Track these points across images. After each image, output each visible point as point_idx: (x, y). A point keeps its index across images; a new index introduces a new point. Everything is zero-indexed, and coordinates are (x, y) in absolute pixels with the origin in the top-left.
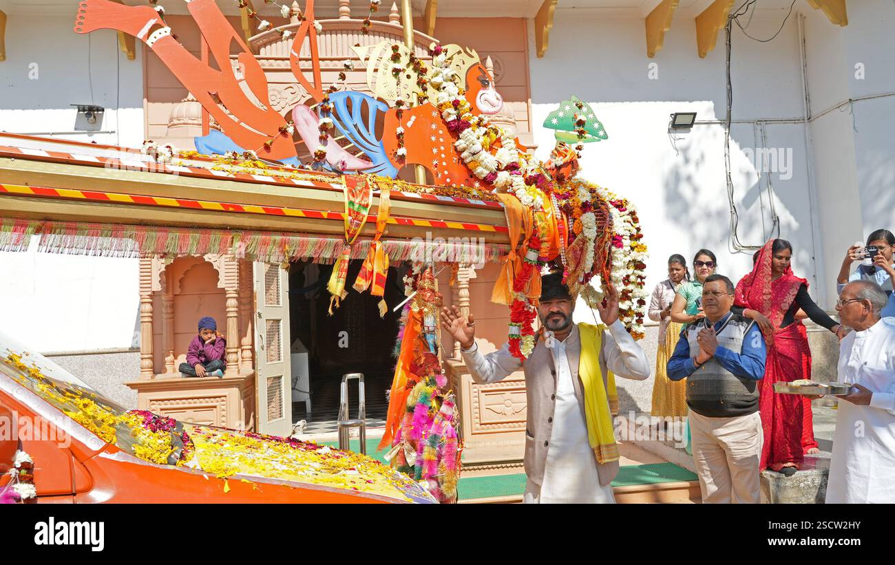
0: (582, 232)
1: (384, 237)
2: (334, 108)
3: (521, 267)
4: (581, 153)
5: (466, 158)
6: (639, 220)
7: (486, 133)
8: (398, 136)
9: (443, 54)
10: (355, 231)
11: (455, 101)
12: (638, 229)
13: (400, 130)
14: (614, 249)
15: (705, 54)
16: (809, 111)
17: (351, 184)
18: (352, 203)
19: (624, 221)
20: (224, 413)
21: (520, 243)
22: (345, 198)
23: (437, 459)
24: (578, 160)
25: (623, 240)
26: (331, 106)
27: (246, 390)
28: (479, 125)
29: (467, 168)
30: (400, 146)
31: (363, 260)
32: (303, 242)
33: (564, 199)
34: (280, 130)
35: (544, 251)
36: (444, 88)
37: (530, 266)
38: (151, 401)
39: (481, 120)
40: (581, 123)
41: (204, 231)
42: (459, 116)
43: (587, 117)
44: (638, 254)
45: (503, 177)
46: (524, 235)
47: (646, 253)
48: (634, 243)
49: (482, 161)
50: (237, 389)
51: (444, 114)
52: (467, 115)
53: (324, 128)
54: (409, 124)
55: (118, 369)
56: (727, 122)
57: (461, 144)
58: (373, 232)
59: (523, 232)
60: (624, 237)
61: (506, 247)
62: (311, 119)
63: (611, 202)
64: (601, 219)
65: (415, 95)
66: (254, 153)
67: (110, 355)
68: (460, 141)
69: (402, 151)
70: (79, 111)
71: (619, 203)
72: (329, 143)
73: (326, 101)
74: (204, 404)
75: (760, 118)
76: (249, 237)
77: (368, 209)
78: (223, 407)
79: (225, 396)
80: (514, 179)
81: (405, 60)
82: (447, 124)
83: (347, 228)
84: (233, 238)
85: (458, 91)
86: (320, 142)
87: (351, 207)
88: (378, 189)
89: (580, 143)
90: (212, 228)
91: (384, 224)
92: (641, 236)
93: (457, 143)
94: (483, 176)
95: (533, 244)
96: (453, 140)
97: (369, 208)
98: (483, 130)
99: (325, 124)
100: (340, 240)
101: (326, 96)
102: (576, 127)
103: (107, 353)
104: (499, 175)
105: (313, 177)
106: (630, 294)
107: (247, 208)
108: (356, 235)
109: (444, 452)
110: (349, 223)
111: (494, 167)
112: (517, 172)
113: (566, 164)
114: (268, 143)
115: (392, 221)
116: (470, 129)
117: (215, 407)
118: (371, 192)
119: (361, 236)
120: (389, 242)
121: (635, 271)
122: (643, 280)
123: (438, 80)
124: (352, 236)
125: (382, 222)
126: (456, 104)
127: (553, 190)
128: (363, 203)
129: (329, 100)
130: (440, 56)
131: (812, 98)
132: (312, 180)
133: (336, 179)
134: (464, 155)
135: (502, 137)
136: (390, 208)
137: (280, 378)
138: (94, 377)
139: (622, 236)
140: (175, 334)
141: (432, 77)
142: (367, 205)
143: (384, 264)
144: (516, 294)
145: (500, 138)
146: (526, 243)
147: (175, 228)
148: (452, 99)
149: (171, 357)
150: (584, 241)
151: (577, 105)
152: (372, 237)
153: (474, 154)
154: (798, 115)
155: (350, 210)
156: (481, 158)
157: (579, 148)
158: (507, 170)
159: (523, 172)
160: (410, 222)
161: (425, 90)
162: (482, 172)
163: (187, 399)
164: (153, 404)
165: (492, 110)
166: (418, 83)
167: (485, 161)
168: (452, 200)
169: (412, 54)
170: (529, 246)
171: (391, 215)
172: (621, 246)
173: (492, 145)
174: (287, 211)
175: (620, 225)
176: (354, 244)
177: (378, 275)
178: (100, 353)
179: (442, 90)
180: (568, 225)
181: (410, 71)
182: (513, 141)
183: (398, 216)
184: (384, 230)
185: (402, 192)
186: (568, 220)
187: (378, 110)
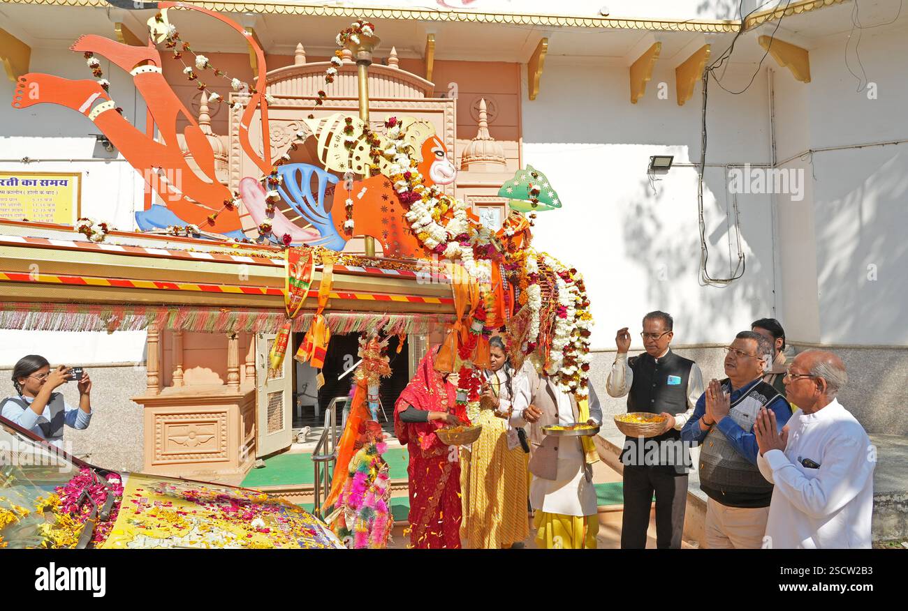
0: (527, 303)
1: (326, 310)
2: (283, 181)
3: (467, 337)
4: (534, 221)
5: (417, 229)
6: (586, 289)
7: (437, 204)
8: (348, 208)
9: (397, 126)
10: (296, 306)
11: (407, 173)
12: (584, 298)
13: (349, 202)
14: (558, 318)
15: (683, 102)
16: (775, 157)
17: (294, 259)
18: (292, 279)
19: (570, 292)
20: (224, 427)
21: (466, 313)
22: (284, 273)
23: (367, 530)
24: (531, 228)
25: (567, 310)
26: (280, 178)
27: (246, 406)
28: (431, 195)
29: (417, 238)
30: (348, 218)
31: (305, 333)
32: (243, 316)
33: (512, 270)
34: (225, 204)
35: (489, 321)
36: (397, 160)
37: (476, 336)
38: (156, 415)
39: (433, 191)
40: (535, 192)
41: (138, 308)
42: (410, 188)
43: (542, 186)
44: (584, 322)
45: (453, 247)
46: (470, 306)
47: (591, 321)
48: (579, 312)
49: (432, 232)
50: (237, 406)
51: (396, 185)
52: (418, 187)
53: (270, 201)
54: (360, 196)
55: (131, 381)
56: (701, 166)
57: (411, 215)
58: (315, 306)
59: (469, 303)
60: (569, 307)
61: (452, 317)
62: (259, 192)
63: (559, 274)
64: (546, 291)
65: (367, 166)
66: (195, 227)
67: (124, 368)
68: (411, 213)
69: (349, 223)
70: (97, 140)
71: (565, 274)
72: (276, 215)
73: (274, 174)
74: (206, 419)
75: (731, 162)
76: (186, 312)
77: (310, 284)
78: (224, 422)
79: (226, 412)
80: (463, 250)
81: (358, 132)
82: (399, 195)
83: (287, 303)
84: (169, 314)
85: (409, 164)
86: (267, 214)
87: (292, 283)
88: (321, 264)
89: (534, 212)
90: (148, 305)
91: (326, 299)
92: (587, 305)
93: (407, 215)
94: (433, 247)
95: (479, 315)
96: (405, 211)
97: (311, 282)
98: (435, 201)
99: (271, 197)
100: (282, 314)
101: (274, 169)
102: (530, 196)
103: (121, 366)
104: (448, 245)
105: (255, 252)
106: (575, 360)
107: (181, 286)
108: (298, 309)
109: (374, 525)
110: (289, 298)
111: (444, 239)
112: (466, 244)
113: (517, 234)
114: (212, 217)
115: (335, 295)
116: (420, 201)
117: (216, 422)
118: (314, 267)
119: (303, 309)
120: (332, 315)
121: (580, 338)
122: (588, 347)
123: (391, 151)
124: (293, 311)
125: (323, 297)
126: (407, 176)
127: (501, 261)
128: (305, 278)
129: (277, 173)
130: (393, 128)
131: (779, 146)
132: (253, 256)
133: (280, 254)
134: (414, 226)
135: (454, 208)
136: (332, 283)
137: (281, 392)
138: (108, 388)
139: (566, 307)
140: (183, 350)
141: (386, 149)
142: (309, 281)
143: (325, 338)
144: (462, 362)
145: (452, 209)
146: (471, 314)
147: (109, 306)
148: (404, 171)
149: (179, 371)
150: (530, 312)
151: (532, 174)
152: (315, 310)
153: (424, 226)
154: (765, 161)
155: (290, 286)
156: (431, 230)
157: (532, 217)
158: (457, 241)
159: (473, 243)
160: (353, 296)
161: (377, 161)
162: (432, 243)
163: (190, 414)
164: (158, 418)
165: (446, 180)
166: (371, 155)
167: (435, 232)
168: (398, 273)
169: (365, 126)
170: (474, 317)
171: (333, 289)
172: (565, 316)
173: (445, 215)
174: (224, 288)
175: (566, 296)
176: (296, 317)
177: (317, 349)
178: (113, 366)
179: (395, 162)
180: (515, 296)
181: (363, 143)
182: (464, 212)
183: (342, 290)
184: (326, 304)
185: (347, 267)
186: (514, 292)
187: (328, 182)
